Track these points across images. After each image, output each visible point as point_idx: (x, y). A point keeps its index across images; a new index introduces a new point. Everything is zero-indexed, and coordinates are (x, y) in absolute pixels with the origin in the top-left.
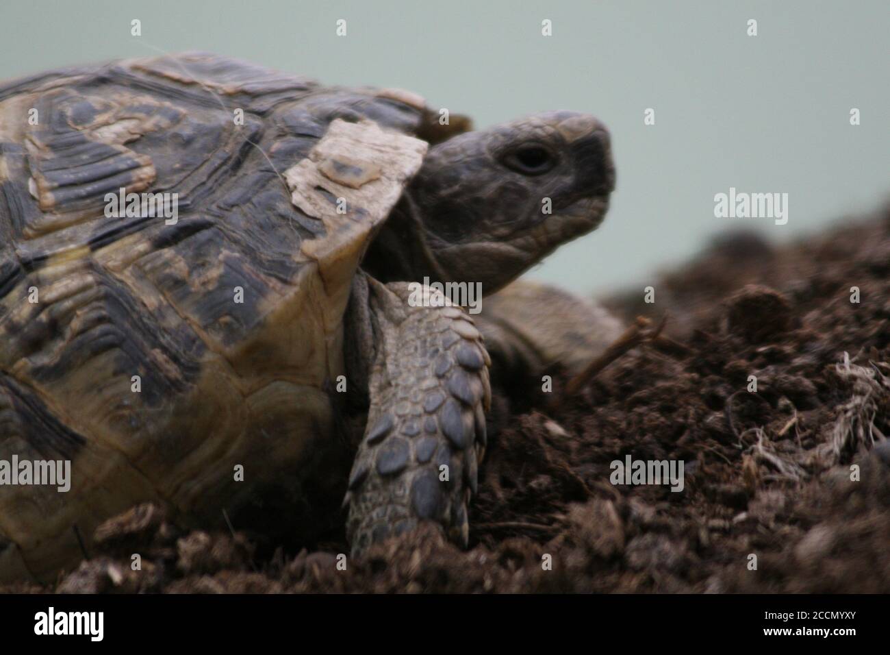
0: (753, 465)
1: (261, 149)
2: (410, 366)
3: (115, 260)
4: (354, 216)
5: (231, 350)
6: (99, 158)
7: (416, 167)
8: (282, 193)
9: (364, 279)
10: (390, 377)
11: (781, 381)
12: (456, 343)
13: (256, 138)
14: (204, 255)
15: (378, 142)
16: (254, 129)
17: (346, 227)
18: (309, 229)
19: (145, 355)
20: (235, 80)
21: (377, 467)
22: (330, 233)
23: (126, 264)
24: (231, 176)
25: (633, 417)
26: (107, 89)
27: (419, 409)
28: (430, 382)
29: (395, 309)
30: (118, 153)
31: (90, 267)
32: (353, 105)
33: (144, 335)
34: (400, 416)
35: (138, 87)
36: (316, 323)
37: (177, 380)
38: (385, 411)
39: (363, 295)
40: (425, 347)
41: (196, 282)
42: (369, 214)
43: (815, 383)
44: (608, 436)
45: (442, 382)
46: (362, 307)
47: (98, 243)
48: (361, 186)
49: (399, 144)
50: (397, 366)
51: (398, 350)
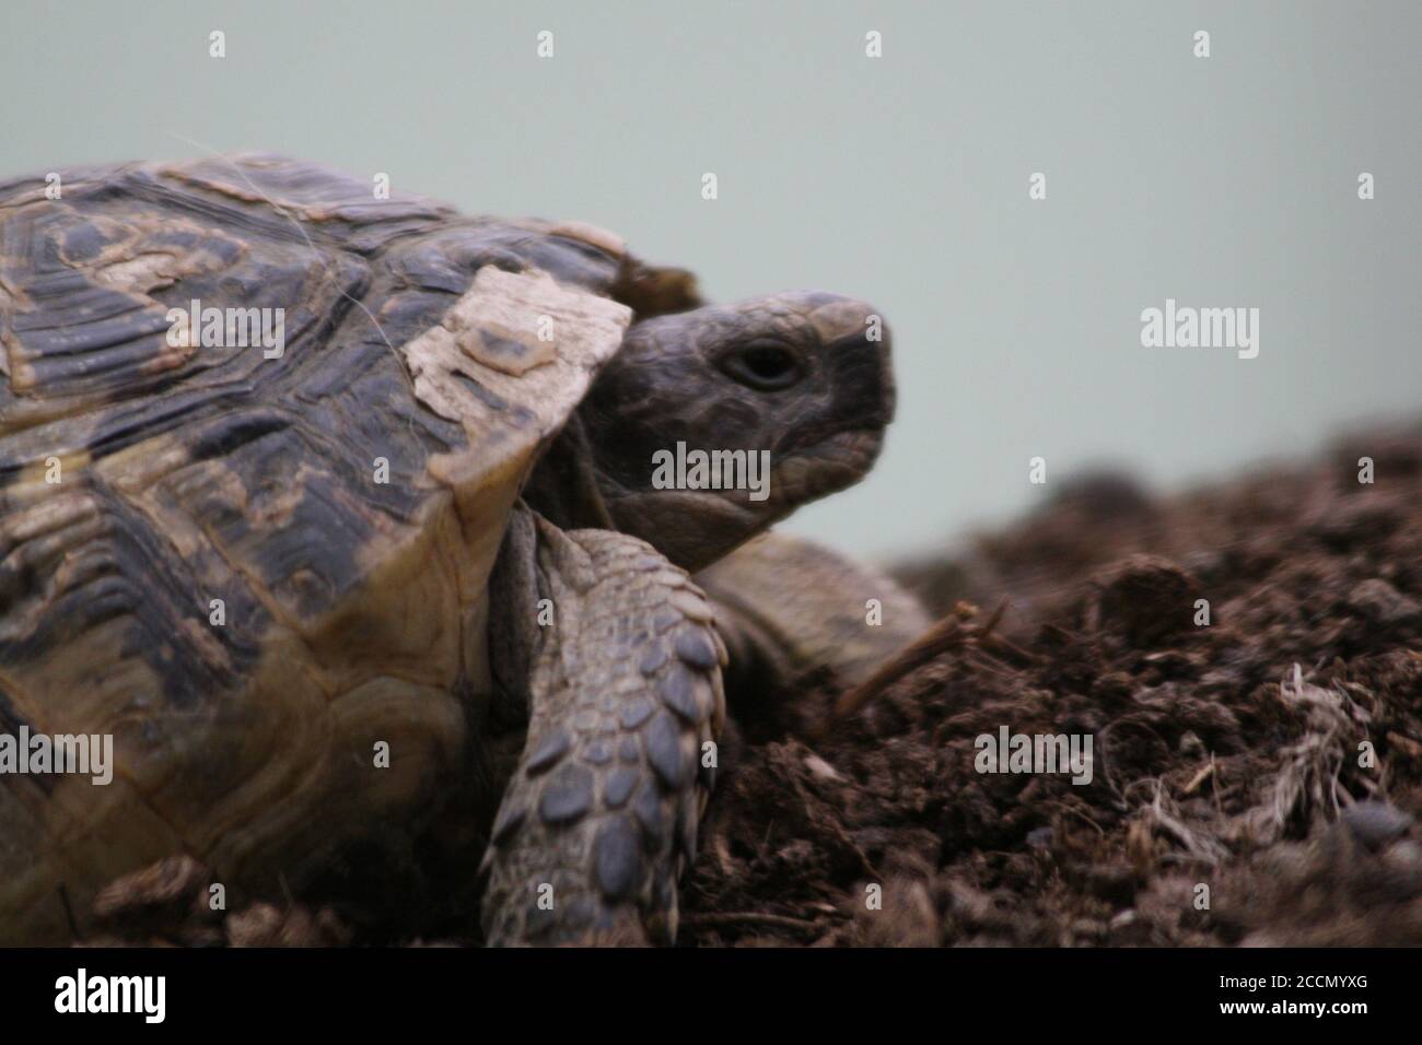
0: (1146, 837)
1: (366, 309)
2: (600, 657)
3: (130, 476)
4: (513, 419)
5: (311, 624)
6: (106, 314)
7: (612, 346)
8: (399, 378)
9: (529, 518)
10: (567, 671)
11: (1185, 708)
12: (675, 624)
13: (358, 291)
14: (274, 472)
15: (552, 304)
16: (355, 277)
17: (499, 437)
18: (443, 438)
19: (174, 627)
20: (325, 199)
21: (541, 809)
22: (475, 445)
23: (148, 481)
24: (316, 349)
25: (947, 754)
26: (121, 206)
27: (613, 723)
28: (631, 682)
29: (580, 570)
30: (138, 308)
31: (89, 484)
32: (513, 245)
33: (172, 594)
34: (581, 733)
35: (171, 204)
36: (446, 587)
37: (222, 669)
38: (558, 723)
39: (527, 543)
40: (625, 629)
41: (258, 515)
42: (537, 417)
43: (1238, 714)
44: (907, 783)
45: (652, 684)
46: (525, 564)
47: (103, 447)
48: (525, 372)
49: (586, 310)
50: (579, 655)
51: (581, 632)
